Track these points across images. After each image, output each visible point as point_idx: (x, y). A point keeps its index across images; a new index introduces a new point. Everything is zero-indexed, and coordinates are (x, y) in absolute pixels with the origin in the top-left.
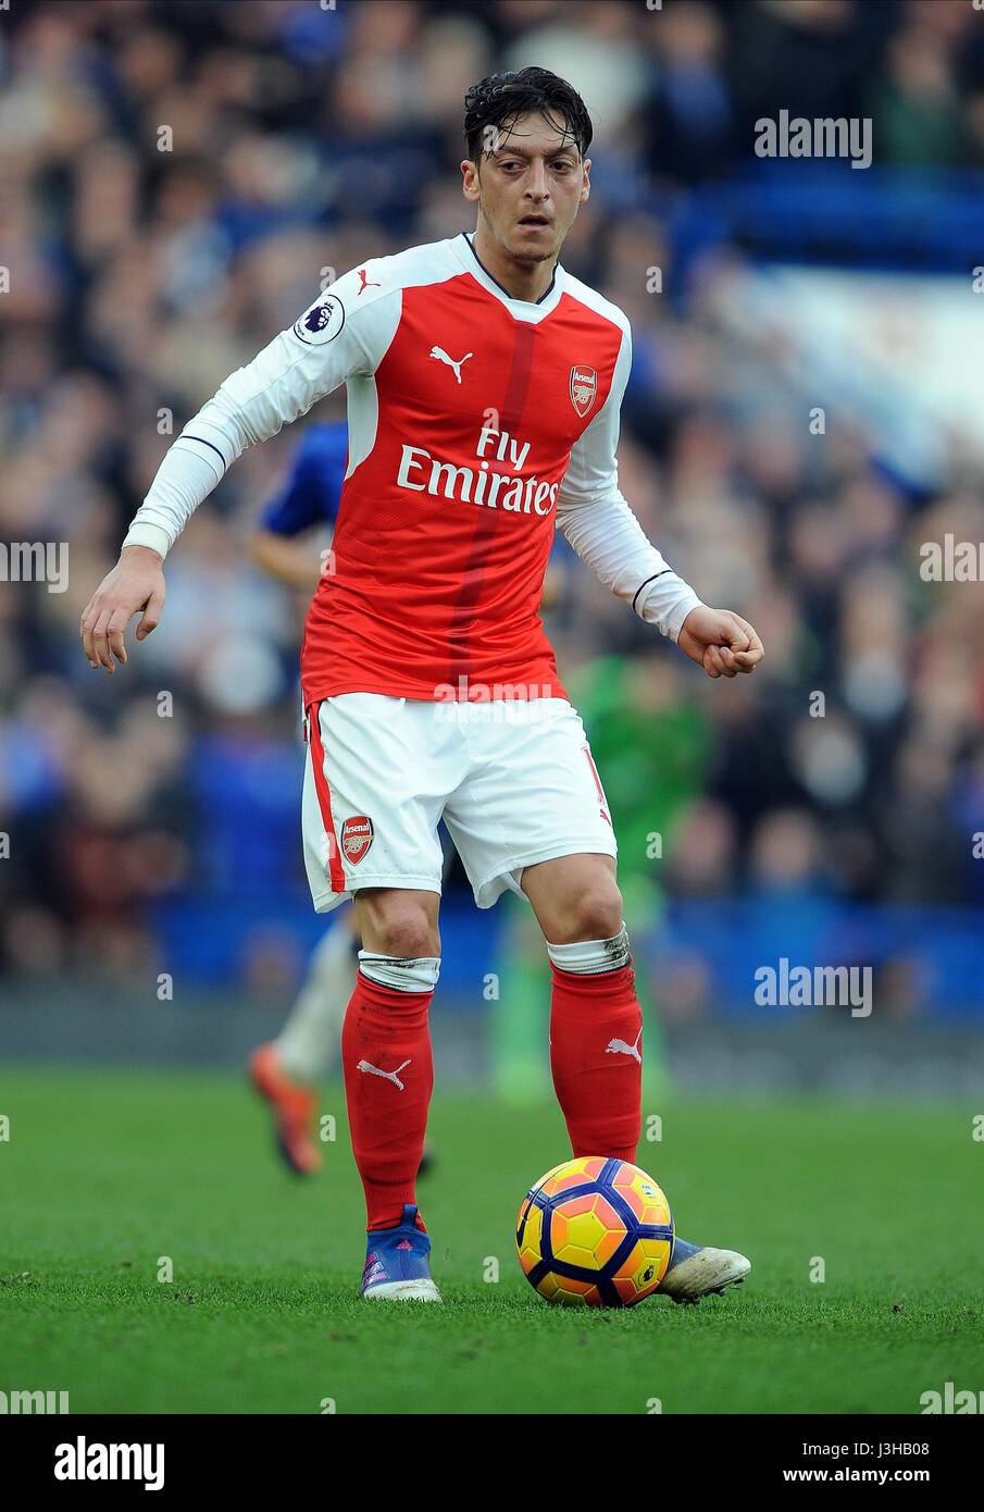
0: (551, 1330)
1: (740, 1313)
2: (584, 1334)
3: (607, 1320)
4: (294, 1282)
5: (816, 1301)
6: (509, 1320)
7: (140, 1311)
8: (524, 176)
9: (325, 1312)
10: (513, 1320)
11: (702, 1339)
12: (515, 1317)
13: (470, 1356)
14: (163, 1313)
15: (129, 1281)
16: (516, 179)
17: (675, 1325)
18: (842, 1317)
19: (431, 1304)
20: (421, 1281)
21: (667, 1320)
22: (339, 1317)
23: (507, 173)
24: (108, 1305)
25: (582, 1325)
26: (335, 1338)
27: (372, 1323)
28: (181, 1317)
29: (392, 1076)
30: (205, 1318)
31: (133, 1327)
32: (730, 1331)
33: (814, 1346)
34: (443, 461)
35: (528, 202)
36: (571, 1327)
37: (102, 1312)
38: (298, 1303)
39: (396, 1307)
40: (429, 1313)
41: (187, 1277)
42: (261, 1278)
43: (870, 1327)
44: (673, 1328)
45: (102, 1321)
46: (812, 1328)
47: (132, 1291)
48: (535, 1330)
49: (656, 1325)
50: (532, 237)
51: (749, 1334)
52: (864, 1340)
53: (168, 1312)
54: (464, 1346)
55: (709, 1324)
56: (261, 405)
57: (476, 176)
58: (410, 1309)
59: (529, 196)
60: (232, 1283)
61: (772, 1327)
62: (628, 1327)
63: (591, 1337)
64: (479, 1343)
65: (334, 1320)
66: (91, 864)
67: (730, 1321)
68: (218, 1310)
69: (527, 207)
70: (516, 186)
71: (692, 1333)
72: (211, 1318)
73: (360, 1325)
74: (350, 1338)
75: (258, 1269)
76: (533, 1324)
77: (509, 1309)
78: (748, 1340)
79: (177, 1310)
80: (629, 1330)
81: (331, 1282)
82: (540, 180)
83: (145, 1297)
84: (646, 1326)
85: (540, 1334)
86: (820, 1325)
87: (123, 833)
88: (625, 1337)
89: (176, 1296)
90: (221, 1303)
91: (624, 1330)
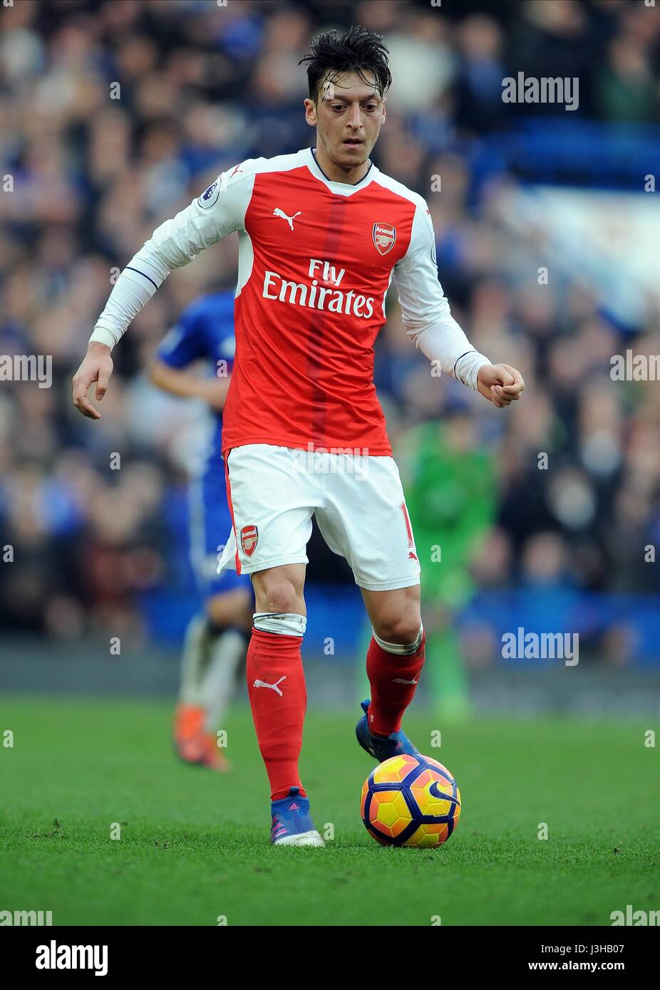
0: (396, 865)
1: (516, 854)
2: (417, 867)
3: (431, 858)
4: (231, 835)
5: (564, 846)
6: (369, 859)
7: (133, 854)
8: (346, 113)
9: (251, 854)
10: (372, 858)
11: (492, 870)
12: (373, 857)
13: (344, 881)
14: (147, 854)
15: (126, 835)
16: (341, 115)
17: (475, 862)
18: (581, 856)
19: (319, 848)
20: (309, 832)
21: (470, 858)
22: (260, 857)
23: (335, 112)
24: (113, 849)
25: (416, 861)
26: (258, 870)
27: (281, 861)
28: (159, 857)
29: (274, 687)
30: (175, 858)
31: (129, 864)
32: (510, 865)
33: (563, 874)
34: (288, 280)
35: (349, 130)
36: (408, 862)
37: (109, 854)
38: (234, 848)
39: (296, 849)
40: (318, 854)
41: (164, 832)
42: (210, 832)
43: (599, 862)
44: (473, 864)
45: (109, 859)
46: (562, 863)
47: (128, 840)
48: (385, 865)
49: (462, 861)
50: (352, 152)
51: (523, 867)
52: (595, 870)
53: (151, 854)
54: (340, 875)
55: (496, 860)
56: (171, 246)
57: (314, 110)
58: (305, 851)
59: (350, 126)
60: (192, 835)
61: (537, 862)
62: (445, 863)
63: (421, 869)
64: (349, 873)
65: (257, 859)
66: (102, 568)
67: (510, 859)
68: (182, 852)
69: (349, 133)
70: (341, 119)
71: (486, 866)
72: (178, 858)
73: (273, 862)
74: (268, 871)
75: (209, 827)
76: (384, 861)
77: (369, 852)
78: (521, 871)
79: (157, 853)
80: (445, 865)
81: (255, 834)
82: (357, 116)
83: (137, 844)
84: (456, 862)
85: (388, 867)
86: (567, 861)
87: (122, 548)
88: (442, 869)
89: (156, 844)
90: (185, 848)
91: (442, 865)
